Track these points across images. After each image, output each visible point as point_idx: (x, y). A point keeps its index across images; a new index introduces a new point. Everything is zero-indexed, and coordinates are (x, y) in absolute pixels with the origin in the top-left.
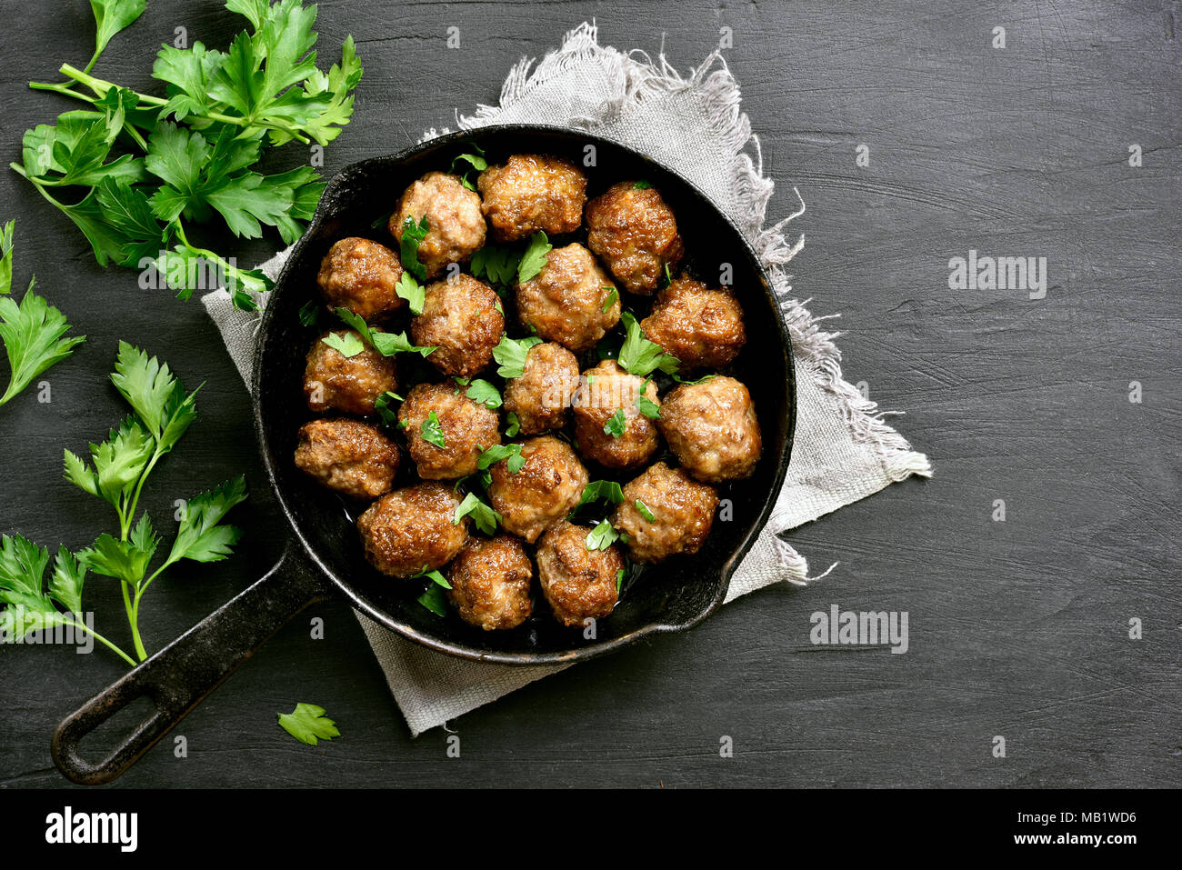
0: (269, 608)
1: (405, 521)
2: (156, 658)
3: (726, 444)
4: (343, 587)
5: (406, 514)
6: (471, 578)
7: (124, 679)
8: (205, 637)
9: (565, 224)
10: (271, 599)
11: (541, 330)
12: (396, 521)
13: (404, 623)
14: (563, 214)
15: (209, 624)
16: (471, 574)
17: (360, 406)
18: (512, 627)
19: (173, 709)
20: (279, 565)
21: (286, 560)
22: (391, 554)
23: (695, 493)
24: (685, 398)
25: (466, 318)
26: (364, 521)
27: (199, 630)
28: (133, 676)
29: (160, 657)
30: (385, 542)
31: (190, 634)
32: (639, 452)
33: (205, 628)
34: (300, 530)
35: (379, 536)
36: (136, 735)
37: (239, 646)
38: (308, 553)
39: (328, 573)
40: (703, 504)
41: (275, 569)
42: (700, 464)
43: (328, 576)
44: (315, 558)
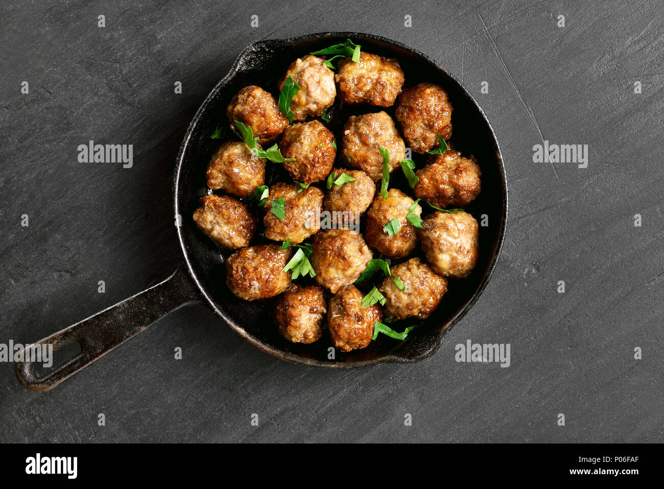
0: (161, 303)
1: (254, 264)
2: (87, 320)
3: (457, 253)
4: (207, 297)
5: (256, 260)
6: (289, 308)
7: (66, 329)
8: (119, 313)
9: (383, 100)
10: (163, 297)
11: (354, 161)
12: (249, 264)
13: (240, 327)
14: (384, 94)
15: (123, 305)
16: (289, 306)
17: (239, 190)
18: (310, 342)
19: (92, 353)
20: (171, 277)
21: (176, 274)
22: (242, 283)
23: (434, 280)
24: (439, 218)
25: (313, 146)
26: (229, 260)
27: (116, 308)
28: (72, 329)
29: (89, 320)
30: (240, 275)
31: (110, 309)
32: (403, 248)
33: (120, 307)
34: (189, 258)
35: (237, 271)
36: (67, 365)
37: (139, 322)
38: (190, 273)
39: (200, 287)
40: (437, 289)
41: (169, 279)
42: (438, 261)
43: (199, 289)
44: (194, 276)
